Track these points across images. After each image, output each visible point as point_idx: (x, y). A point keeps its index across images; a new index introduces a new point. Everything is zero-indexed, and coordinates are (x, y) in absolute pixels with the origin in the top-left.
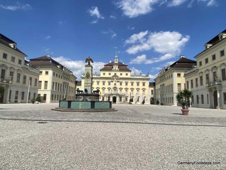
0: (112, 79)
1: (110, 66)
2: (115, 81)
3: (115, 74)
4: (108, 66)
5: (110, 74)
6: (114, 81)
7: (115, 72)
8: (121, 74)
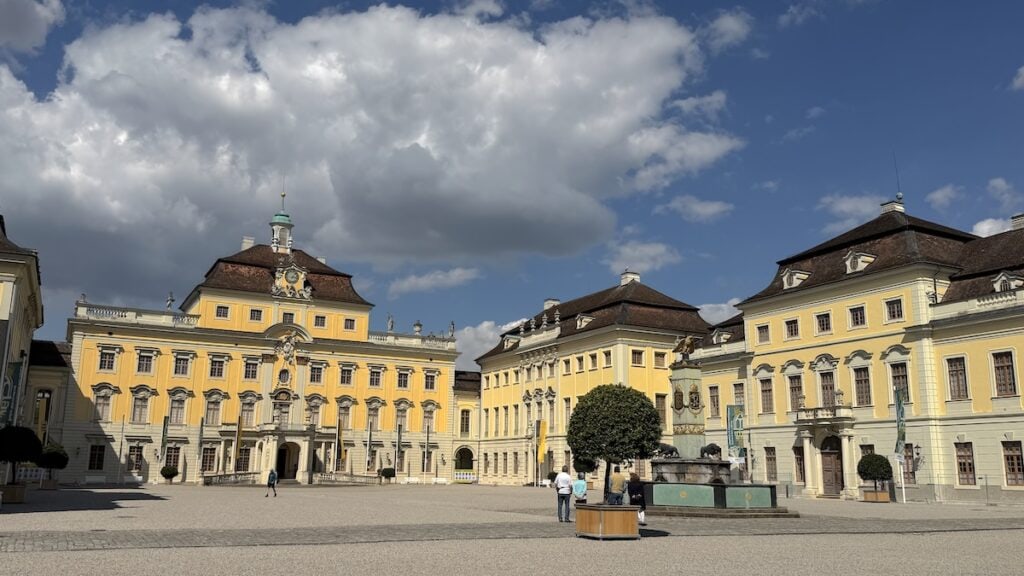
0: (266, 343)
1: (253, 270)
2: (286, 359)
3: (288, 316)
4: (244, 270)
5: (256, 314)
6: (281, 356)
7: (288, 308)
8: (320, 321)
